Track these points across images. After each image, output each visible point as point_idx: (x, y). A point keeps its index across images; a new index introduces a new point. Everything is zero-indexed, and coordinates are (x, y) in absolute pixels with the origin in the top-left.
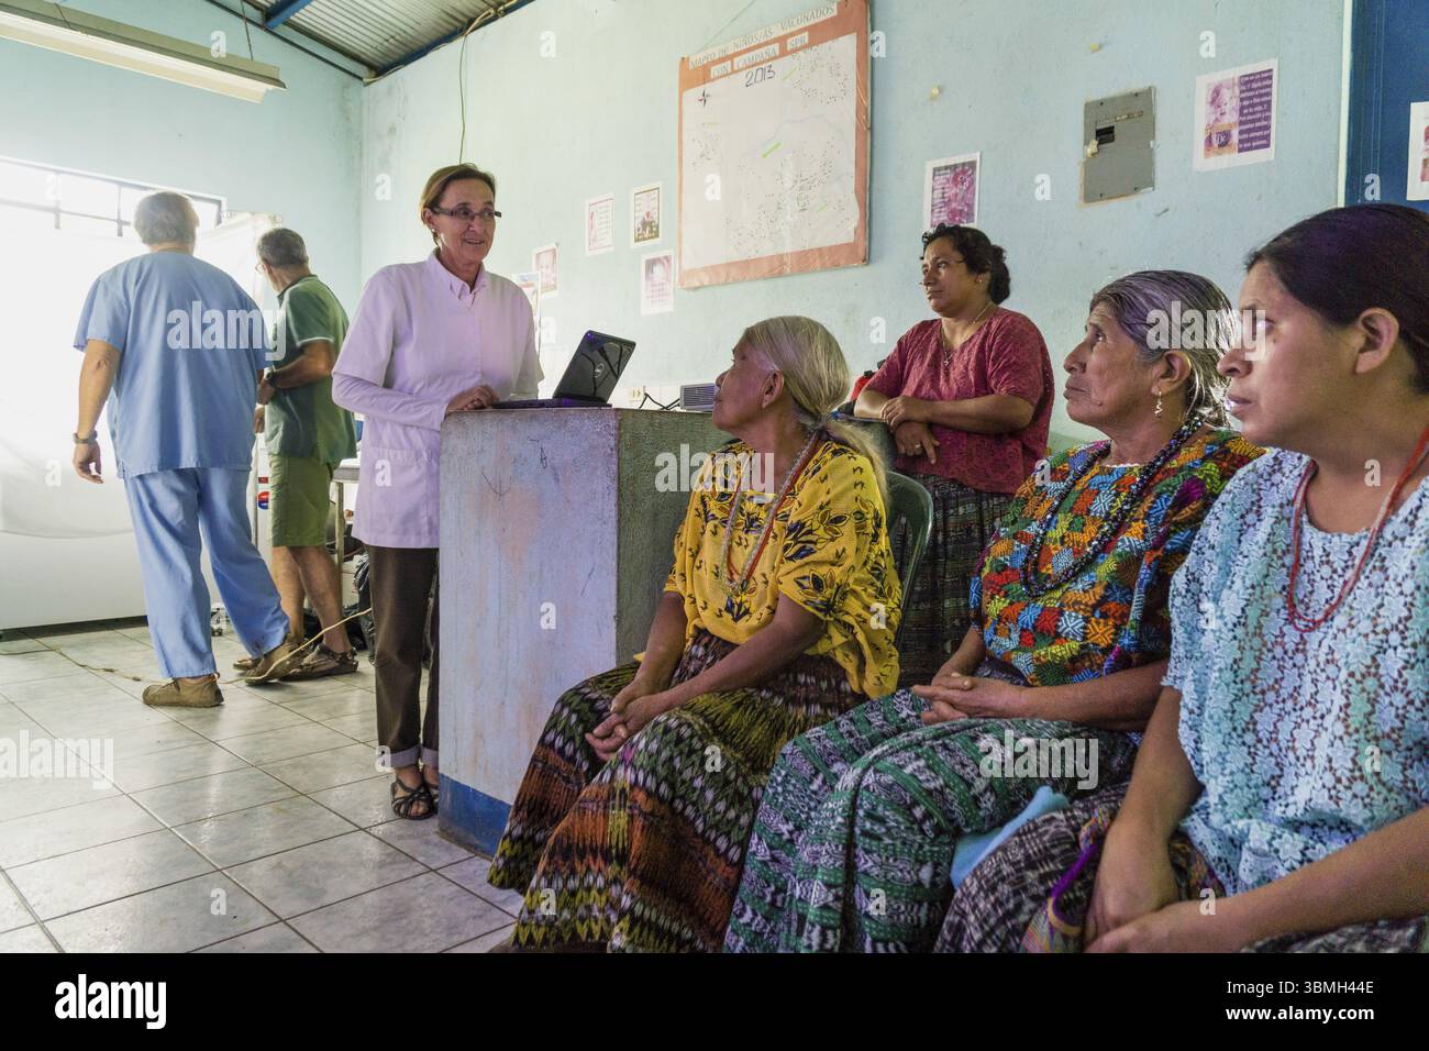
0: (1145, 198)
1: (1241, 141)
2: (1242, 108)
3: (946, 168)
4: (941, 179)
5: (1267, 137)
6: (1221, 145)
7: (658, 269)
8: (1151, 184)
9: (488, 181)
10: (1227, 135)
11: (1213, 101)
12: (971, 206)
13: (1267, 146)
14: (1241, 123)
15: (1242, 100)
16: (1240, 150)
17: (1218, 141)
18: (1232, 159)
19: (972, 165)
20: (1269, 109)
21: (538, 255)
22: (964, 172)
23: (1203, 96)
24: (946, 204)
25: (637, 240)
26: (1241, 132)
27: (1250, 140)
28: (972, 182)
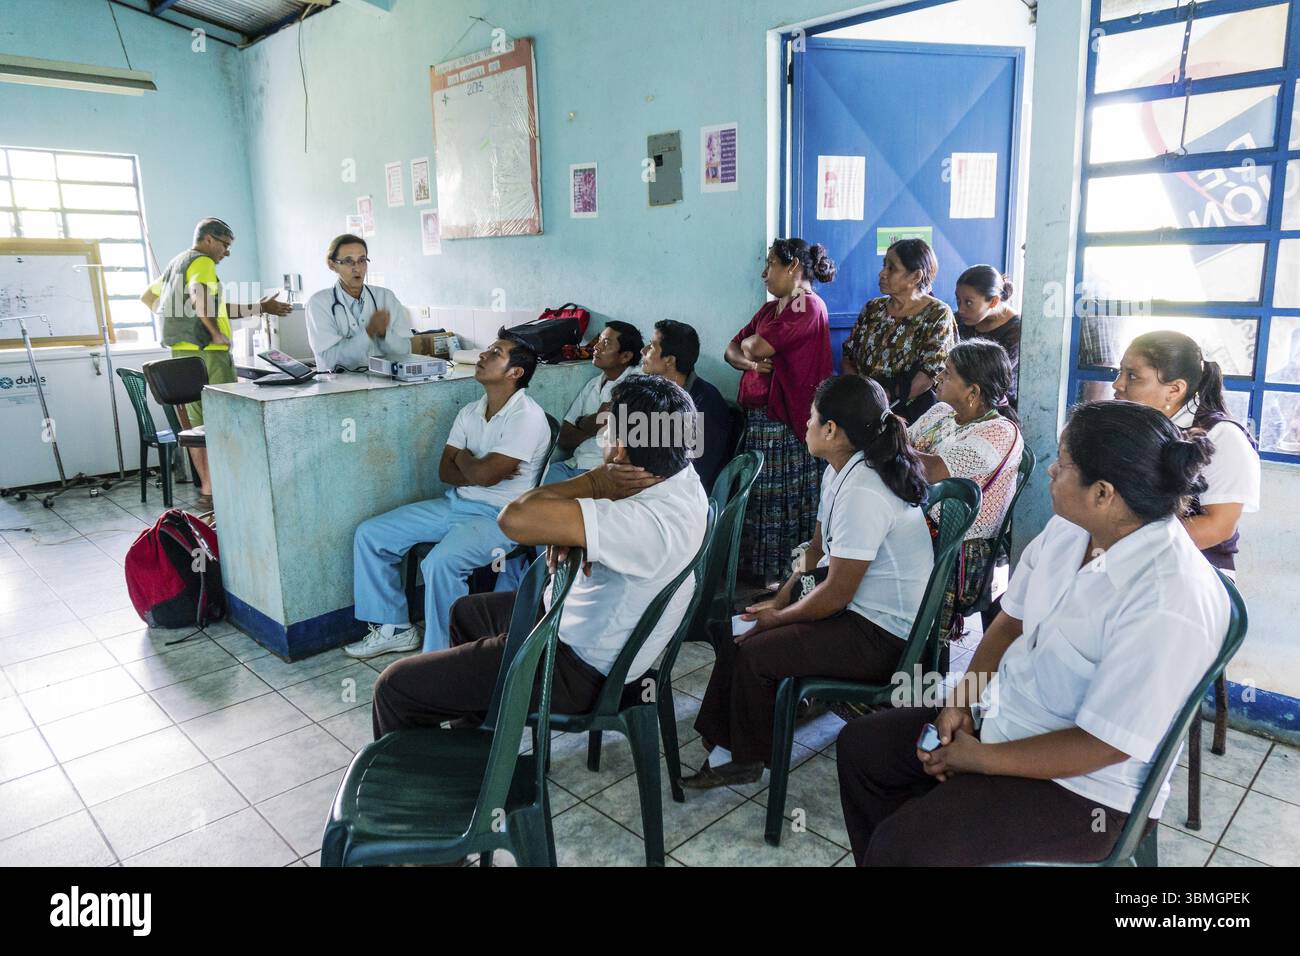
0: (678, 206)
1: (722, 175)
2: (723, 153)
3: (581, 171)
4: (578, 179)
5: (734, 174)
6: (714, 176)
7: (430, 222)
8: (681, 198)
9: (362, 243)
10: (715, 169)
11: (709, 146)
12: (594, 200)
13: (734, 180)
14: (723, 164)
15: (722, 147)
16: (723, 181)
17: (711, 174)
18: (718, 187)
19: (594, 170)
20: (734, 156)
21: (361, 202)
22: (590, 175)
23: (704, 143)
24: (582, 197)
25: (417, 199)
26: (723, 169)
27: (727, 175)
28: (594, 182)
